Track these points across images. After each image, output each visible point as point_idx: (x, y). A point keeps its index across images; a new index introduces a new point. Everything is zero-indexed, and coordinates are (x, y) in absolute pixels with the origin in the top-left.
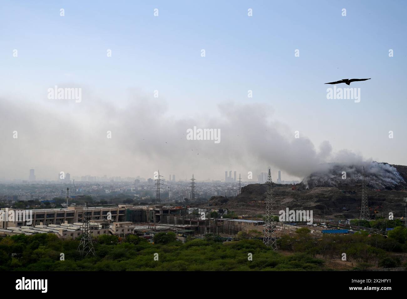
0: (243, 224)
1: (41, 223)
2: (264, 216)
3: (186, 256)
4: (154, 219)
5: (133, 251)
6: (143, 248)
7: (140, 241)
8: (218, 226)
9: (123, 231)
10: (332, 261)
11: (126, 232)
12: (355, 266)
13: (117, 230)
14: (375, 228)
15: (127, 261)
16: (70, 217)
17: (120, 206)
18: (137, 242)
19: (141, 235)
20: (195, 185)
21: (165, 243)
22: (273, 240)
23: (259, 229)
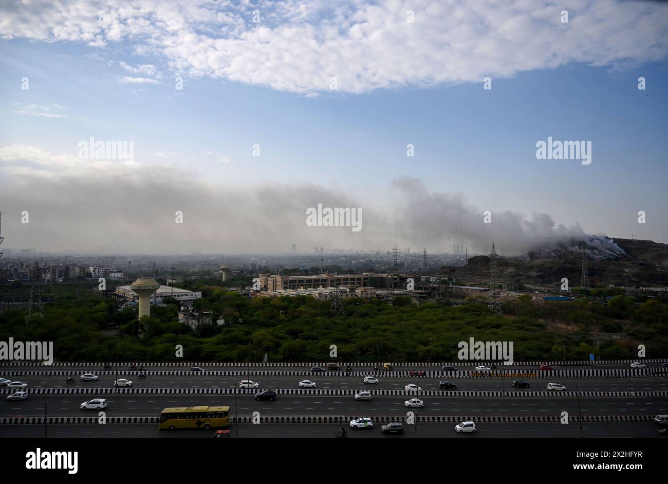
0: (469, 290)
1: (301, 287)
2: (489, 284)
3: (420, 316)
4: (393, 285)
5: (375, 311)
6: (384, 309)
7: (381, 303)
8: (448, 292)
9: (367, 294)
10: (554, 325)
11: (369, 295)
12: (576, 330)
13: (362, 294)
14: (596, 296)
15: (371, 320)
16: (324, 283)
17: (364, 274)
18: (378, 304)
19: (382, 298)
20: (427, 257)
21: (402, 305)
22: (498, 305)
23: (485, 295)
